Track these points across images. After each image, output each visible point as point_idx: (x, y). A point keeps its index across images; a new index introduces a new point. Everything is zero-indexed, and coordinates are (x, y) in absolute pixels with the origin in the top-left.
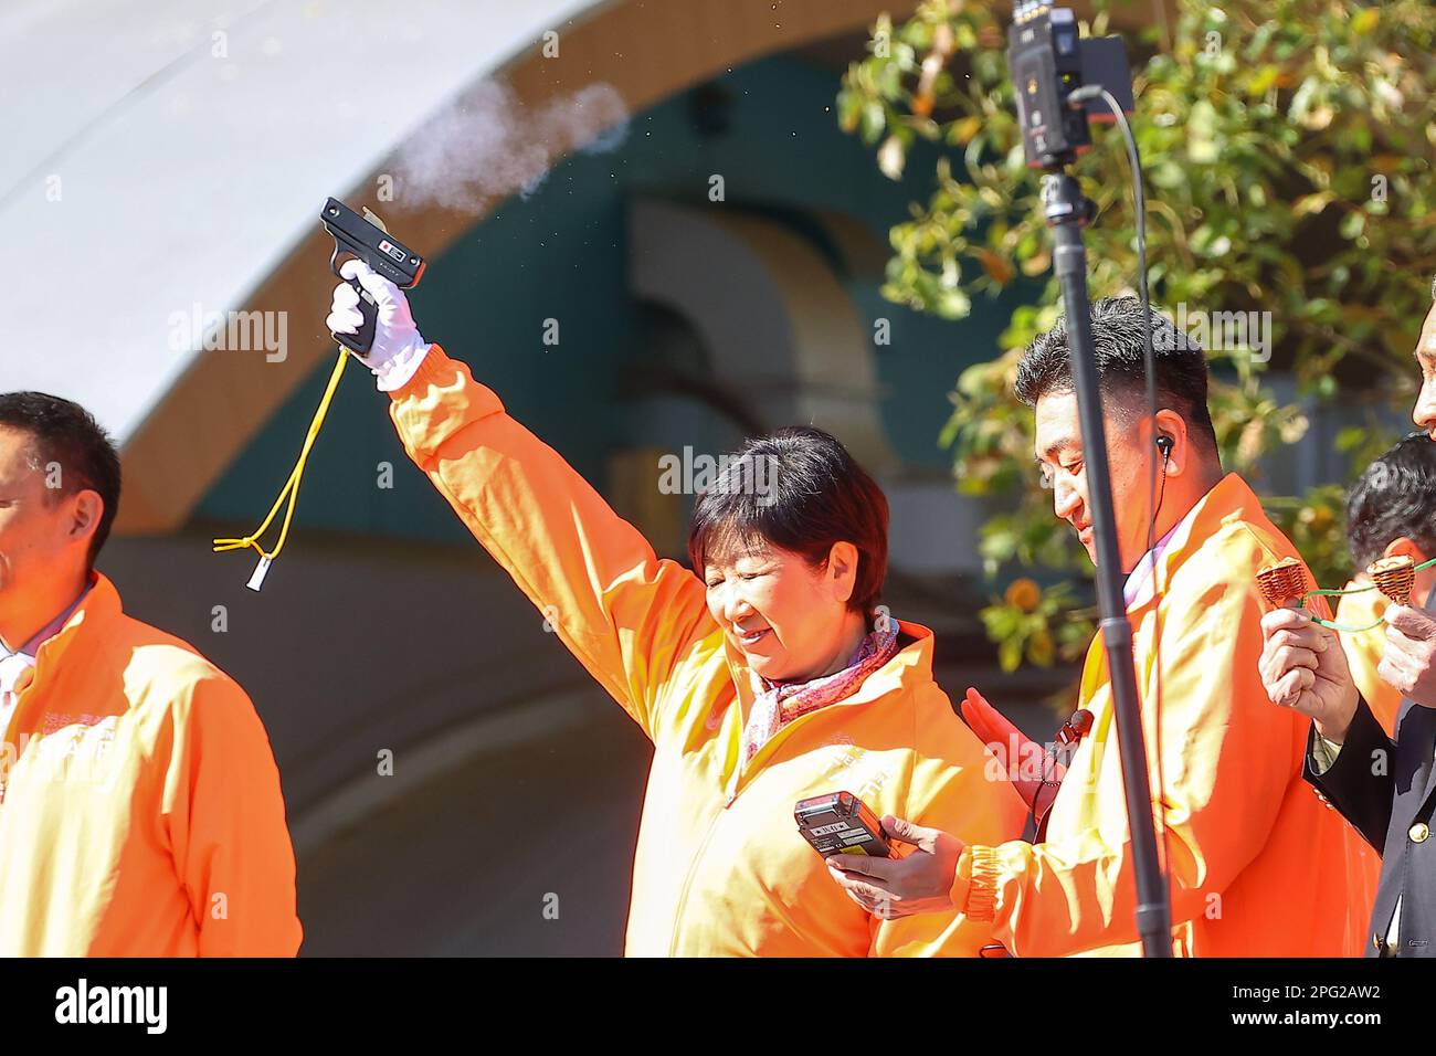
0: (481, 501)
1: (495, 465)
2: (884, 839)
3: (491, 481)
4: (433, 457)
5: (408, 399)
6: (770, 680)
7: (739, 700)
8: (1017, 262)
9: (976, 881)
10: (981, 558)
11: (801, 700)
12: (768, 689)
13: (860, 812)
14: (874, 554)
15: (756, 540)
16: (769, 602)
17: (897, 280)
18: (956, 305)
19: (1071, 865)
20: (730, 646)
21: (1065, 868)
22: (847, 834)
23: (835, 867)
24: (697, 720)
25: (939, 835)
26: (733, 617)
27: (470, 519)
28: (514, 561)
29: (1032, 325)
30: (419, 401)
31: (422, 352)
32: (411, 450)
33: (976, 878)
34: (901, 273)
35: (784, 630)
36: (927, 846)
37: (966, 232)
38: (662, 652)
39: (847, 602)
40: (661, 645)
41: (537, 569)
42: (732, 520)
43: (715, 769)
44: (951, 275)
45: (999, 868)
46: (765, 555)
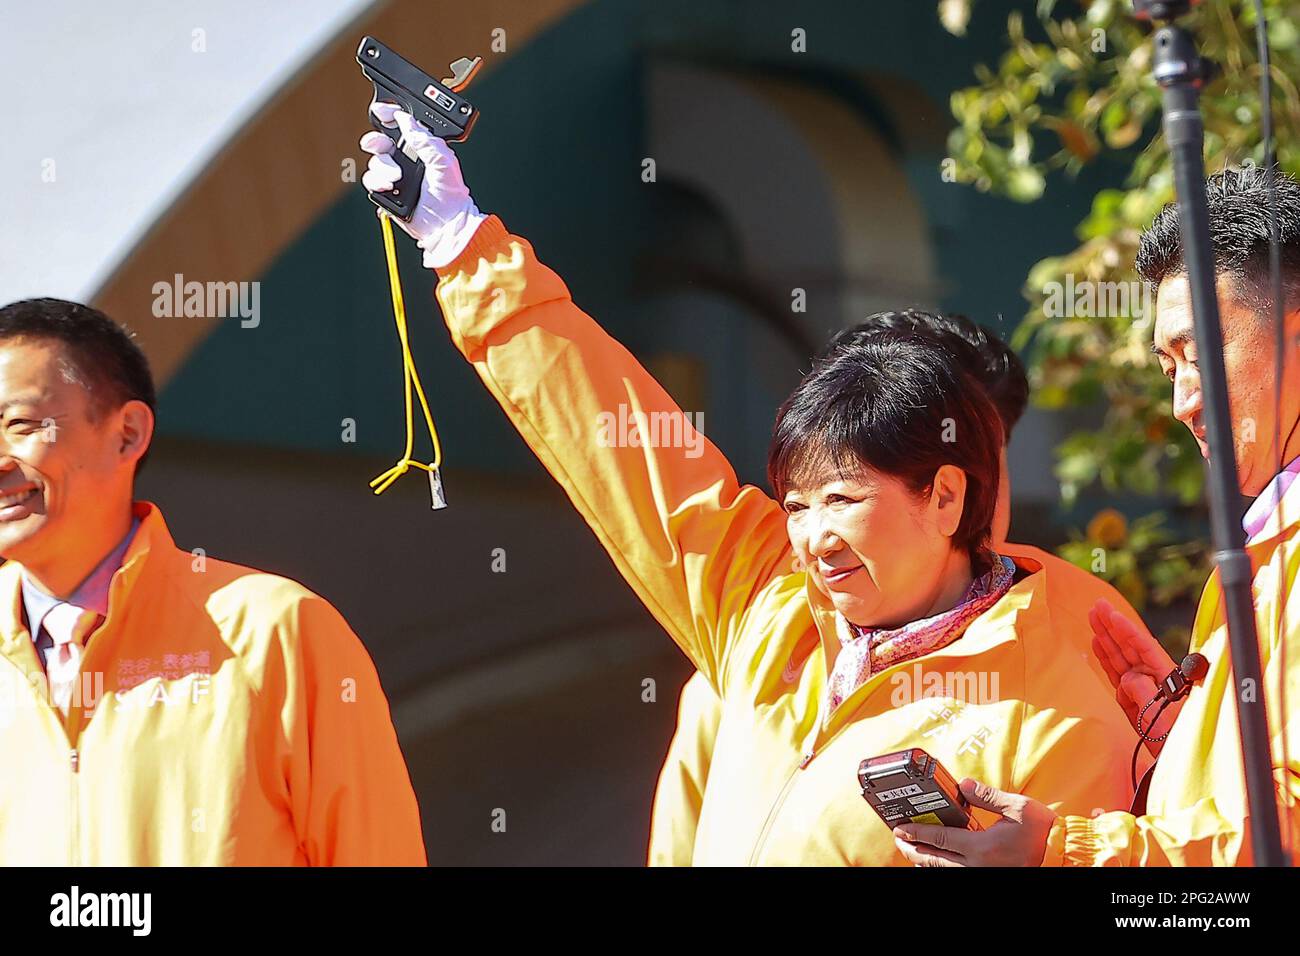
0: (533, 402)
1: (552, 359)
2: (963, 805)
3: (546, 378)
4: (481, 347)
5: (456, 274)
6: (859, 627)
7: (823, 648)
8: (1100, 134)
9: (1071, 858)
10: (1057, 483)
11: (897, 645)
12: (856, 635)
13: (936, 775)
14: (986, 482)
15: (848, 460)
16: (862, 533)
17: (959, 157)
18: (1028, 184)
19: (1182, 842)
20: (813, 589)
21: (1175, 845)
22: (920, 799)
23: (904, 838)
24: (772, 668)
25: (1028, 802)
26: (819, 551)
27: (521, 422)
28: (571, 475)
29: (1117, 213)
30: (469, 280)
31: (475, 221)
32: (457, 339)
33: (1069, 854)
34: (965, 146)
35: (877, 566)
36: (1013, 814)
37: (1041, 99)
38: (735, 592)
39: (953, 537)
40: (734, 585)
41: (595, 484)
42: (820, 437)
43: (789, 725)
44: (1022, 149)
45: (1098, 844)
46: (860, 479)
